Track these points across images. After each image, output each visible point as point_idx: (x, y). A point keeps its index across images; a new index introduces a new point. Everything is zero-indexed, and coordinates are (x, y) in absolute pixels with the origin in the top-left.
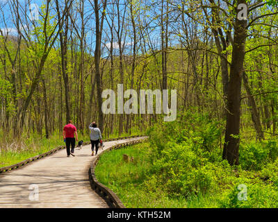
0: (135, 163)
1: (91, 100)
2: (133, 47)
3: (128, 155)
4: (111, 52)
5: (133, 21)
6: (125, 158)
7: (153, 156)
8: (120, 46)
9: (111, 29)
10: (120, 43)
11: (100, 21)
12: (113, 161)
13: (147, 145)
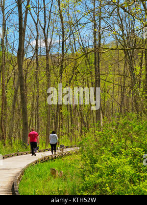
0: (64, 178)
1: (14, 106)
2: (61, 45)
3: (56, 169)
4: (36, 51)
5: (61, 15)
6: (53, 172)
7: (85, 170)
8: (46, 44)
9: (36, 25)
10: (46, 41)
11: (24, 16)
12: (39, 176)
13: (78, 157)
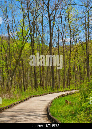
0: (72, 105)
1: (48, 70)
2: (70, 41)
3: (68, 100)
4: (58, 44)
5: (69, 26)
6: (67, 102)
7: (82, 101)
8: (63, 41)
9: (58, 31)
10: (63, 39)
11: (52, 27)
12: (60, 104)
13: (79, 94)
